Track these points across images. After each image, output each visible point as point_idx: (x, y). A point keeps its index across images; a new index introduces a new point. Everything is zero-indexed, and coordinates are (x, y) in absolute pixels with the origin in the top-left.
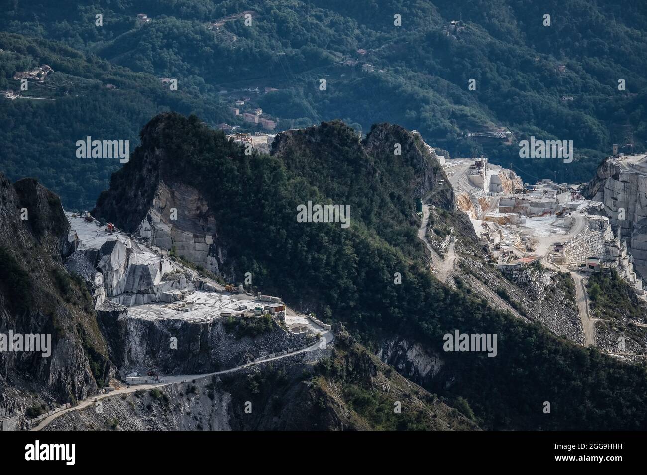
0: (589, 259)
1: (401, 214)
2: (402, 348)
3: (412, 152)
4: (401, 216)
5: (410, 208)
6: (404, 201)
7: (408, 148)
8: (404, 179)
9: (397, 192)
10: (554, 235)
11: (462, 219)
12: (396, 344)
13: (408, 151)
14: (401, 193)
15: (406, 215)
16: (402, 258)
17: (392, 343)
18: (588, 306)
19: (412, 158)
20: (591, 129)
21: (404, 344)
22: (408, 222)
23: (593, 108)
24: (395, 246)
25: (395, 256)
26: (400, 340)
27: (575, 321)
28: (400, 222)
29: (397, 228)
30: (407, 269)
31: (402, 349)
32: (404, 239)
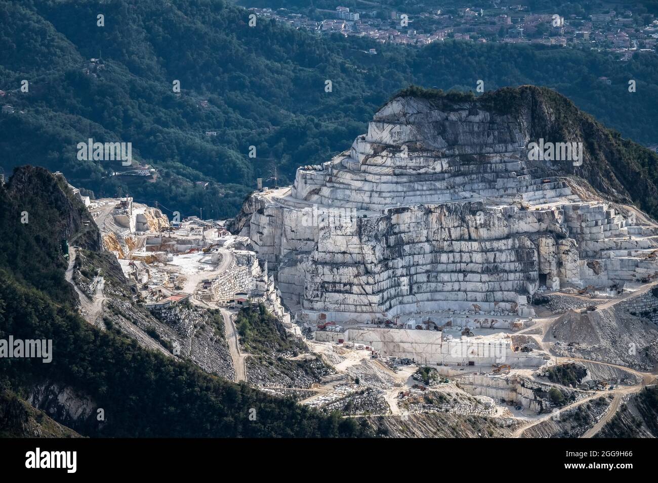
0: (237, 294)
1: (47, 257)
2: (53, 392)
3: (56, 194)
4: (48, 260)
5: (56, 250)
6: (50, 244)
7: (51, 190)
8: (49, 221)
9: (42, 234)
10: (201, 272)
11: (110, 260)
12: (47, 389)
13: (52, 193)
14: (47, 235)
15: (53, 258)
16: (50, 302)
17: (43, 388)
18: (238, 342)
19: (57, 200)
20: (235, 164)
21: (55, 388)
22: (55, 265)
23: (236, 143)
24: (42, 289)
25: (42, 300)
26: (51, 384)
27: (225, 357)
28: (47, 265)
29: (44, 271)
30: (56, 312)
31: (52, 394)
32: (51, 282)
